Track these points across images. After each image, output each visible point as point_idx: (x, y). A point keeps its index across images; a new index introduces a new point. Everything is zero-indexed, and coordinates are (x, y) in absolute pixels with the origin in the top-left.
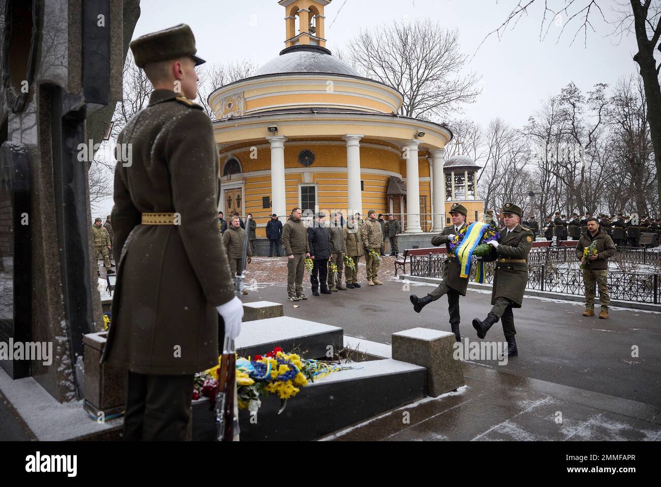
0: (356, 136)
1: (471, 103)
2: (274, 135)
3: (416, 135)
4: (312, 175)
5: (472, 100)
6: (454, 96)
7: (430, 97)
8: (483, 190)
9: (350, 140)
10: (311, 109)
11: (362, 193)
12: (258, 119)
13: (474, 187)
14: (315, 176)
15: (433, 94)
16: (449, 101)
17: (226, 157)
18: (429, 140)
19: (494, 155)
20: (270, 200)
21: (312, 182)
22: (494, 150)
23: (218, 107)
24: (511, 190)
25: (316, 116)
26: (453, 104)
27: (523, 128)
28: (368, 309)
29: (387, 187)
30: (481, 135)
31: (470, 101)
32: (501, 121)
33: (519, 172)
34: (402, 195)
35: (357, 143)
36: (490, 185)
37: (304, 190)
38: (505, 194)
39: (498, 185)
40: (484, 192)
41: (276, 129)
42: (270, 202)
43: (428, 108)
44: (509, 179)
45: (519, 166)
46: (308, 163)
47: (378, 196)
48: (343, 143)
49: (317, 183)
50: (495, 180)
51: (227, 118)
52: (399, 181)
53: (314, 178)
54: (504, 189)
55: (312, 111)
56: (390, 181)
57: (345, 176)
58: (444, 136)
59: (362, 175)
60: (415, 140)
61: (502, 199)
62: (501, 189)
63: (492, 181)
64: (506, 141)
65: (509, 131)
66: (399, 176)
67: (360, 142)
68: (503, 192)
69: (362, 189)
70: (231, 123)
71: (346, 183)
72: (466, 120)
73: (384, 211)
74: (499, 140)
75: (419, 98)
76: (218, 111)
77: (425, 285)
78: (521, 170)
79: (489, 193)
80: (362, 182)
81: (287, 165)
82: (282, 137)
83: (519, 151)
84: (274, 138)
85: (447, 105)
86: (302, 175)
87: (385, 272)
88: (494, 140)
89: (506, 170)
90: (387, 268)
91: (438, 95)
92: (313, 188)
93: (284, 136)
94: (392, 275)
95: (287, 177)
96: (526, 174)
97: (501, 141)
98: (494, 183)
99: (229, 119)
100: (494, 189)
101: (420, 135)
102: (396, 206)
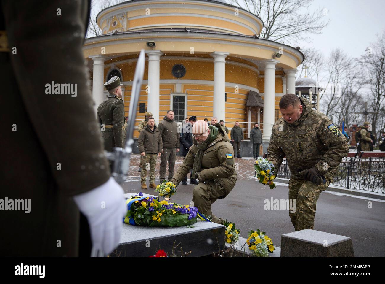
0: (222, 54)
1: (318, 34)
2: (152, 49)
3: (274, 56)
4: (183, 86)
5: (319, 32)
6: (304, 27)
7: (284, 27)
8: (323, 109)
9: (216, 57)
10: (185, 29)
11: (226, 104)
12: (139, 35)
13: (317, 105)
14: (186, 86)
15: (286, 25)
16: (300, 31)
17: (109, 68)
18: (285, 60)
19: (334, 79)
20: (146, 106)
21: (182, 92)
22: (334, 75)
23: (105, 25)
24: (347, 109)
25: (189, 35)
26: (303, 34)
27: (361, 57)
28: (233, 204)
29: (246, 100)
30: (323, 62)
31: (317, 32)
32: (341, 51)
33: (354, 95)
34: (260, 107)
35: (223, 59)
36: (329, 105)
37: (176, 99)
38: (342, 112)
39: (336, 105)
40: (323, 110)
41: (154, 44)
42: (146, 108)
43: (282, 36)
44: (345, 100)
45: (354, 90)
46: (180, 75)
47: (238, 108)
48: (211, 60)
49: (187, 94)
50: (333, 101)
51: (112, 33)
52: (257, 95)
53: (184, 89)
54: (340, 109)
55: (185, 30)
56: (249, 94)
57: (212, 88)
58: (297, 58)
59: (226, 88)
60: (273, 60)
61: (338, 117)
62: (338, 109)
63: (331, 101)
64: (344, 68)
65: (347, 60)
66: (257, 91)
67: (226, 59)
68: (339, 111)
69: (226, 101)
70: (115, 37)
71: (212, 94)
72: (313, 48)
73: (243, 120)
74: (338, 67)
75: (273, 28)
76: (105, 28)
77: (282, 185)
78: (356, 93)
79: (328, 112)
80: (226, 94)
81: (162, 76)
82: (159, 52)
83: (354, 77)
84: (152, 52)
85: (298, 35)
86: (174, 86)
87: (246, 172)
88: (334, 67)
89: (343, 93)
90: (246, 168)
91: (290, 26)
92: (183, 98)
93: (161, 51)
94: (252, 175)
95: (162, 86)
96: (360, 97)
97: (340, 68)
98: (332, 103)
99: (114, 34)
100: (333, 108)
101: (278, 56)
102: (254, 116)
